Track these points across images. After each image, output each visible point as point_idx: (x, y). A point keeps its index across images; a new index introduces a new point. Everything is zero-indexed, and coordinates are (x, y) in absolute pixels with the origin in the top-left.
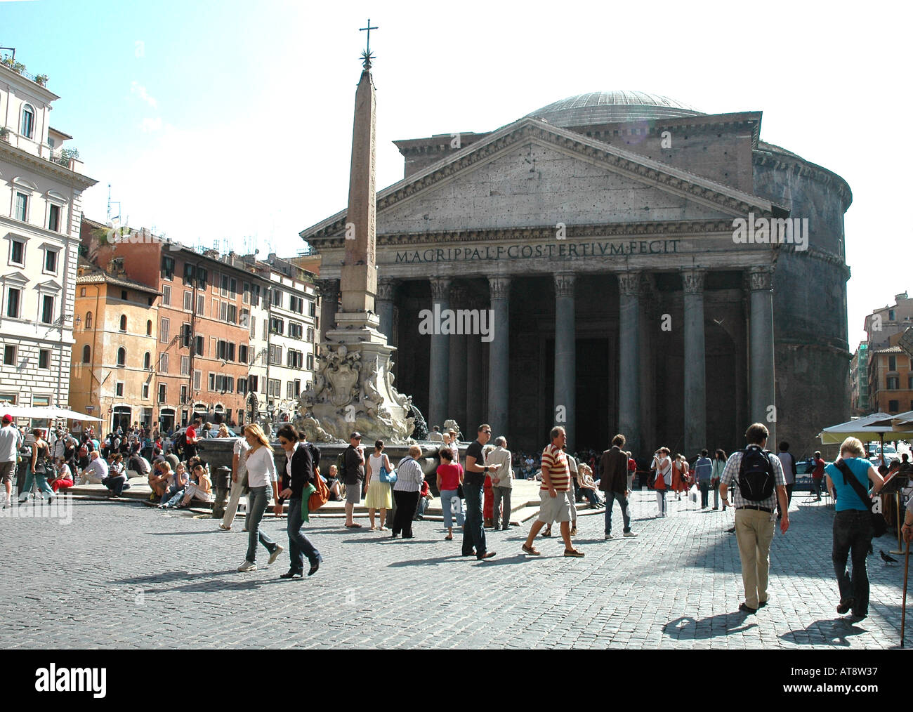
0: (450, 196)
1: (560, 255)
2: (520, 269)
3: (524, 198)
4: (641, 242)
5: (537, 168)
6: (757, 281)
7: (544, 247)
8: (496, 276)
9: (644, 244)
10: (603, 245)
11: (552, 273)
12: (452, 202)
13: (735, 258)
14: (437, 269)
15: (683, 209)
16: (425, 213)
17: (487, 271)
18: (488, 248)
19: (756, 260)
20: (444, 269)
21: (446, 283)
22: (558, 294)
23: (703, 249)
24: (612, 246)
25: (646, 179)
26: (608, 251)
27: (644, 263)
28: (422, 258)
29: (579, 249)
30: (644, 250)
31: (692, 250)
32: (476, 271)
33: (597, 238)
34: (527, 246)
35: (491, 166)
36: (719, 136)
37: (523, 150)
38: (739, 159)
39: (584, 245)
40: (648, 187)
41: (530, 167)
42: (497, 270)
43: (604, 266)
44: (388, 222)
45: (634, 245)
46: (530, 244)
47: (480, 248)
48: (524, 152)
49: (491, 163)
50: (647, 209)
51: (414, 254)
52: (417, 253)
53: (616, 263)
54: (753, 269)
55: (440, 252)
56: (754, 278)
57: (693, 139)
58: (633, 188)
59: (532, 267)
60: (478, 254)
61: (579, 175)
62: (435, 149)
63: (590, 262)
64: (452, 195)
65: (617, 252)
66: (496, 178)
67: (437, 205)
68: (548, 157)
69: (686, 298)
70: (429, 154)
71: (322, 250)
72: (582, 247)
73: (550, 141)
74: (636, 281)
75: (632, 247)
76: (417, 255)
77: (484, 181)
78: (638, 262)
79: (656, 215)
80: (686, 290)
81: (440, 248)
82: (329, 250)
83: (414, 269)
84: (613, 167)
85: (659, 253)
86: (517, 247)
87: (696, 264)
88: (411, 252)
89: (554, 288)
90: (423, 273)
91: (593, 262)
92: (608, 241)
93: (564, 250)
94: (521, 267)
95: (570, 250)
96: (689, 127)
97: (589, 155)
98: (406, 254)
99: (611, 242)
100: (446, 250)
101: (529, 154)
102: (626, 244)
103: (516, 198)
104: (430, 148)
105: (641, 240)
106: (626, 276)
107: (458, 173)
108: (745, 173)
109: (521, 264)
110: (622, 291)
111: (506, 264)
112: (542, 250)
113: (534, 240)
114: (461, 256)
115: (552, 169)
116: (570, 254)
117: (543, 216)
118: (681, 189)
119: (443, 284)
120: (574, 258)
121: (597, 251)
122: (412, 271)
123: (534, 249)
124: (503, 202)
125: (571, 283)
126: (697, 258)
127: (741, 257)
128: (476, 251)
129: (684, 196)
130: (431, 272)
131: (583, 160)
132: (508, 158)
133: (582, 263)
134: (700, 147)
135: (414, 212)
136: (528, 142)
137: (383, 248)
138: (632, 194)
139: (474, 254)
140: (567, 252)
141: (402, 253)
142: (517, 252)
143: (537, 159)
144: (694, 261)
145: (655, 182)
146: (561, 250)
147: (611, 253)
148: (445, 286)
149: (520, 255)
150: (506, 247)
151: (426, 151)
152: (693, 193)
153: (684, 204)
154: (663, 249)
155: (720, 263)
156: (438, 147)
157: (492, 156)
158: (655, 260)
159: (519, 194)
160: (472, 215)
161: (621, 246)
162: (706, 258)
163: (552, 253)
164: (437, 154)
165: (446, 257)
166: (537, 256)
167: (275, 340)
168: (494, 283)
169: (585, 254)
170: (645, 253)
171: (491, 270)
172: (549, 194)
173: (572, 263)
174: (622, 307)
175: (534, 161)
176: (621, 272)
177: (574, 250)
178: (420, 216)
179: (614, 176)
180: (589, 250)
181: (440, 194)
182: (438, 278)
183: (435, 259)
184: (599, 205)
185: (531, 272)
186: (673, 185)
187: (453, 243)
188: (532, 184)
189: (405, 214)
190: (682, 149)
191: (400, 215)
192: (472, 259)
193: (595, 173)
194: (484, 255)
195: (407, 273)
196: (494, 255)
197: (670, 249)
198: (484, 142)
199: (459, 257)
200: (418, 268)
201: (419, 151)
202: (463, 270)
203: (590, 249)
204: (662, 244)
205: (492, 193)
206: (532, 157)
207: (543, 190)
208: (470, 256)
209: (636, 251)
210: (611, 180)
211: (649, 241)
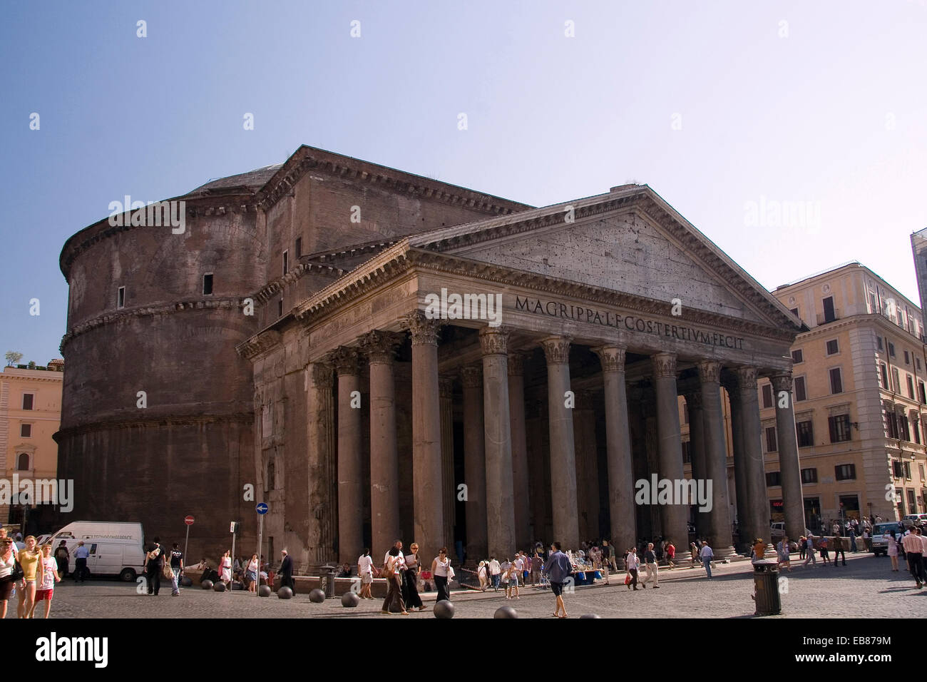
0: (566, 244)
1: (666, 335)
2: (636, 342)
3: (634, 268)
4: (721, 335)
5: (641, 240)
7: (653, 322)
9: (722, 338)
10: (695, 333)
12: (569, 252)
13: (775, 361)
14: (562, 328)
16: (545, 256)
17: (609, 338)
18: (607, 313)
20: (570, 328)
23: (757, 350)
24: (702, 335)
26: (699, 338)
27: (725, 355)
28: (545, 311)
29: (680, 331)
30: (722, 343)
31: (751, 350)
32: (599, 337)
33: (691, 323)
34: (640, 320)
35: (603, 224)
37: (628, 217)
39: (682, 329)
40: (720, 286)
41: (636, 236)
42: (617, 339)
43: (698, 353)
44: (504, 255)
45: (716, 337)
46: (642, 318)
47: (601, 313)
48: (630, 219)
49: (601, 221)
50: (721, 305)
51: (536, 303)
52: (539, 302)
53: (707, 352)
54: (784, 372)
55: (563, 308)
56: (783, 380)
58: (711, 284)
59: (646, 343)
60: (599, 318)
61: (673, 259)
62: (354, 174)
63: (689, 346)
65: (705, 341)
66: (610, 238)
67: (558, 251)
68: (649, 231)
70: (343, 177)
71: (424, 270)
73: (653, 217)
75: (715, 339)
76: (539, 305)
77: (598, 238)
78: (722, 353)
79: (727, 312)
81: (562, 302)
82: (432, 271)
83: (538, 321)
85: (731, 347)
86: (632, 318)
87: (756, 364)
88: (533, 300)
90: (547, 328)
91: (691, 347)
92: (698, 329)
93: (668, 331)
94: (638, 341)
95: (673, 332)
97: (683, 242)
98: (526, 300)
99: (701, 330)
100: (568, 307)
101: (633, 223)
102: (711, 335)
103: (627, 267)
104: (349, 171)
105: (720, 333)
107: (577, 221)
109: (637, 338)
111: (625, 334)
112: (652, 326)
113: (645, 314)
114: (584, 317)
115: (653, 245)
116: (673, 336)
117: (650, 292)
118: (743, 294)
120: (678, 340)
121: (692, 337)
122: (535, 323)
123: (645, 324)
124: (617, 267)
125: (675, 364)
126: (756, 358)
127: (778, 362)
128: (597, 313)
129: (742, 300)
131: (676, 245)
132: (616, 221)
133: (684, 346)
135: (531, 253)
136: (632, 211)
137: (503, 288)
138: (711, 289)
139: (596, 318)
140: (671, 333)
141: (522, 299)
142: (633, 323)
143: (640, 231)
145: (727, 282)
146: (666, 330)
147: (702, 342)
149: (635, 328)
150: (623, 317)
151: (342, 172)
153: (742, 307)
154: (733, 344)
155: (767, 364)
156: (359, 173)
158: (731, 354)
159: (629, 262)
160: (590, 273)
161: (708, 336)
163: (660, 331)
164: (352, 180)
165: (569, 314)
166: (649, 332)
168: (617, 354)
169: (684, 339)
170: (723, 345)
171: (612, 339)
172: (654, 271)
173: (677, 344)
175: (637, 231)
177: (676, 332)
178: (539, 258)
179: (698, 267)
180: (686, 334)
181: (557, 238)
183: (558, 314)
187: (575, 299)
188: (640, 255)
189: (523, 251)
191: (517, 251)
192: (594, 322)
193: (683, 261)
194: (604, 320)
195: (530, 325)
196: (613, 322)
197: (738, 346)
199: (581, 317)
200: (542, 322)
201: (334, 170)
202: (588, 333)
204: (733, 340)
205: (607, 254)
206: (636, 228)
207: (649, 265)
208: (592, 319)
209: (718, 342)
210: (696, 271)
211: (726, 335)
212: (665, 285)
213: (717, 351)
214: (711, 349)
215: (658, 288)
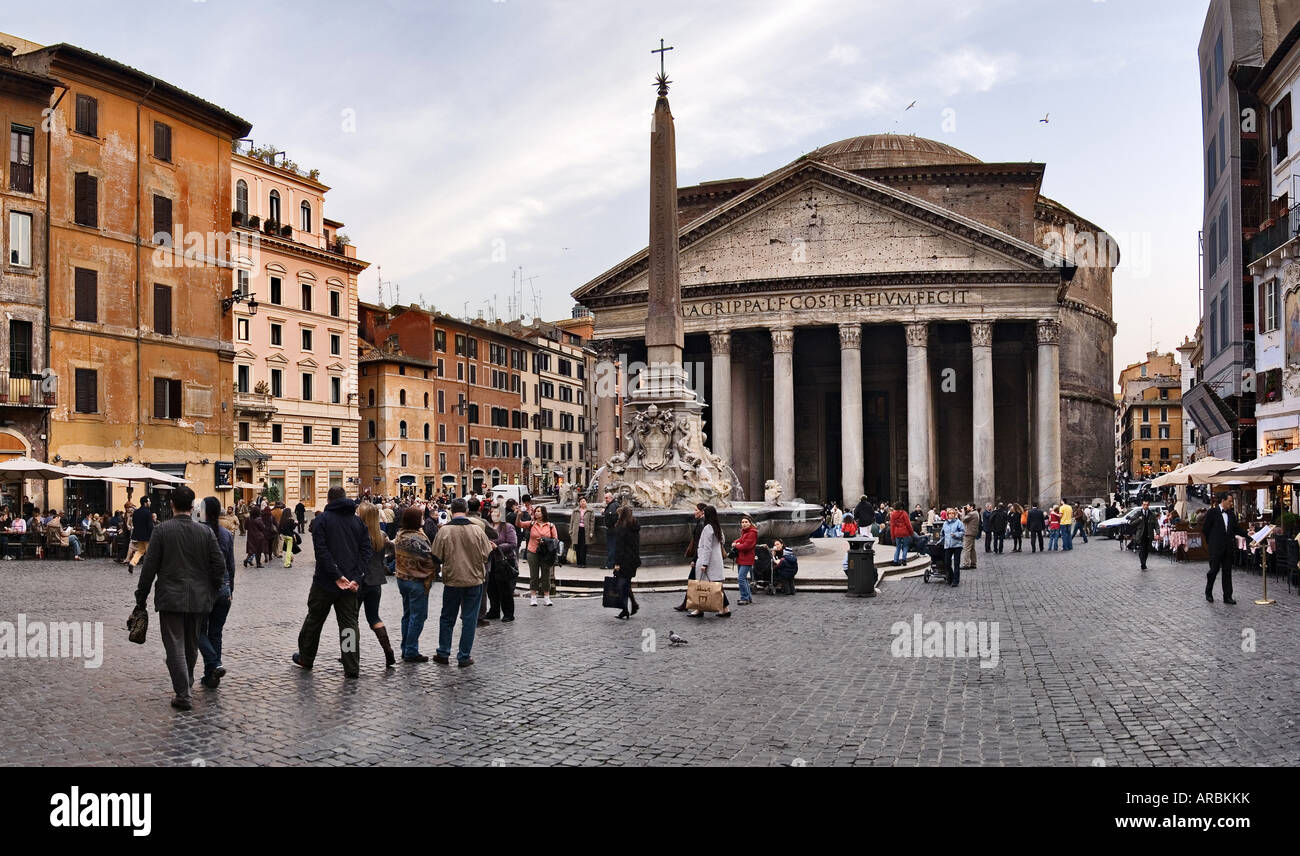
0: (726, 246)
1: (845, 306)
2: (803, 321)
4: (930, 292)
5: (818, 213)
6: (1044, 334)
7: (828, 297)
8: (779, 329)
9: (931, 294)
10: (890, 296)
11: (837, 324)
12: (729, 252)
13: (1023, 310)
14: (716, 323)
15: (971, 260)
16: (702, 264)
17: (769, 323)
18: (769, 300)
19: (1044, 312)
20: (724, 324)
21: (726, 338)
22: (843, 346)
23: (991, 301)
24: (899, 296)
25: (934, 227)
26: (895, 301)
27: (932, 313)
28: (700, 312)
29: (865, 299)
30: (932, 300)
31: (979, 302)
32: (757, 324)
33: (884, 287)
34: (811, 297)
35: (769, 213)
36: (1002, 186)
37: (803, 194)
38: (1022, 211)
39: (870, 295)
40: (935, 235)
41: (813, 212)
42: (779, 322)
43: (891, 317)
45: (921, 295)
46: (813, 295)
47: (760, 300)
48: (805, 196)
49: (769, 209)
50: (935, 257)
51: (691, 307)
52: (694, 307)
53: (904, 313)
54: (1040, 321)
55: (719, 305)
56: (1041, 330)
57: (975, 188)
58: (921, 235)
59: (816, 319)
60: (758, 306)
61: (863, 221)
63: (876, 312)
64: (730, 245)
65: (905, 302)
66: (778, 224)
67: (714, 256)
68: (832, 200)
69: (974, 350)
72: (868, 297)
73: (832, 185)
74: (923, 332)
75: (920, 298)
76: (695, 309)
77: (763, 228)
78: (927, 313)
79: (944, 265)
80: (975, 342)
81: (719, 301)
83: (692, 324)
84: (900, 213)
85: (948, 303)
86: (800, 297)
87: (985, 316)
88: (688, 306)
89: (839, 341)
90: (700, 326)
91: (880, 312)
92: (895, 291)
93: (849, 300)
95: (856, 300)
96: (971, 175)
97: (874, 200)
99: (898, 291)
100: (725, 303)
101: (810, 199)
102: (915, 294)
103: (798, 247)
105: (929, 289)
106: (913, 327)
107: (735, 221)
108: (1027, 226)
109: (804, 316)
110: (910, 342)
111: (789, 316)
112: (825, 300)
113: (818, 290)
114: (741, 309)
115: (836, 214)
116: (856, 305)
117: (826, 264)
118: (970, 238)
119: (722, 340)
120: (859, 308)
121: (884, 302)
123: (817, 300)
124: (784, 250)
125: (857, 334)
126: (985, 310)
127: (1029, 310)
128: (757, 302)
129: (971, 245)
130: (711, 328)
131: (869, 205)
132: (787, 203)
134: (983, 197)
135: (689, 264)
136: (806, 187)
138: (919, 242)
139: (755, 306)
140: (852, 303)
142: (801, 302)
143: (819, 204)
144: (982, 312)
145: (944, 229)
146: (846, 301)
147: (898, 304)
148: (725, 341)
149: (803, 306)
150: (788, 298)
152: (982, 243)
153: (973, 254)
154: (951, 300)
155: (1009, 314)
157: (772, 201)
158: (944, 310)
159: (801, 242)
160: (751, 265)
161: (909, 296)
162: (995, 309)
163: (837, 303)
165: (725, 310)
166: (821, 307)
167: (546, 403)
168: (777, 336)
169: (870, 305)
170: (933, 303)
171: (773, 323)
172: (833, 242)
173: (858, 313)
174: (909, 358)
175: (816, 206)
176: (908, 323)
177: (859, 300)
178: (696, 268)
179: (901, 222)
180: (875, 301)
181: (717, 243)
182: (718, 332)
183: (713, 313)
184: (884, 252)
185: (815, 323)
186: (961, 235)
187: (733, 295)
188: (814, 232)
189: (681, 267)
190: (964, 198)
192: (752, 311)
193: (880, 220)
194: (766, 307)
195: (685, 329)
196: (776, 307)
197: (958, 299)
198: (763, 187)
199: (738, 309)
200: (694, 322)
202: (745, 323)
203: (877, 299)
204: (951, 294)
205: (772, 241)
206: (813, 202)
207: (827, 237)
208: (750, 309)
209: (925, 300)
210: (898, 226)
211: (937, 292)
212: (848, 253)
213: (919, 311)
214: (910, 310)
215: (837, 259)
